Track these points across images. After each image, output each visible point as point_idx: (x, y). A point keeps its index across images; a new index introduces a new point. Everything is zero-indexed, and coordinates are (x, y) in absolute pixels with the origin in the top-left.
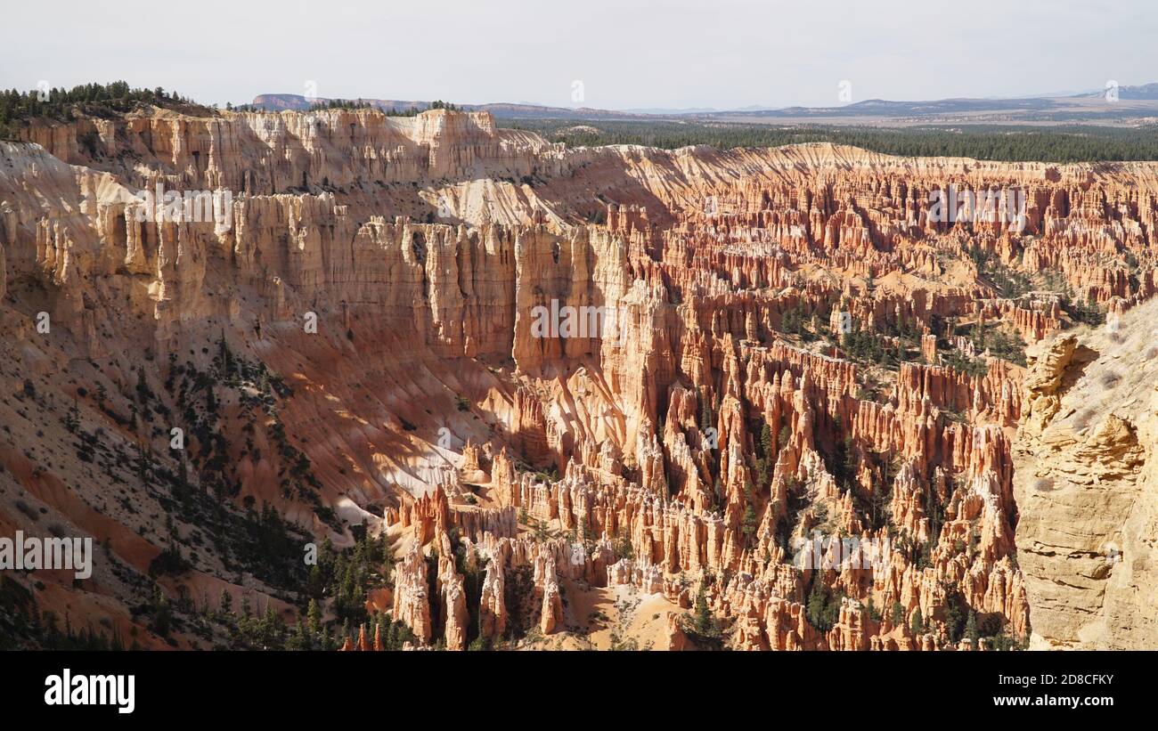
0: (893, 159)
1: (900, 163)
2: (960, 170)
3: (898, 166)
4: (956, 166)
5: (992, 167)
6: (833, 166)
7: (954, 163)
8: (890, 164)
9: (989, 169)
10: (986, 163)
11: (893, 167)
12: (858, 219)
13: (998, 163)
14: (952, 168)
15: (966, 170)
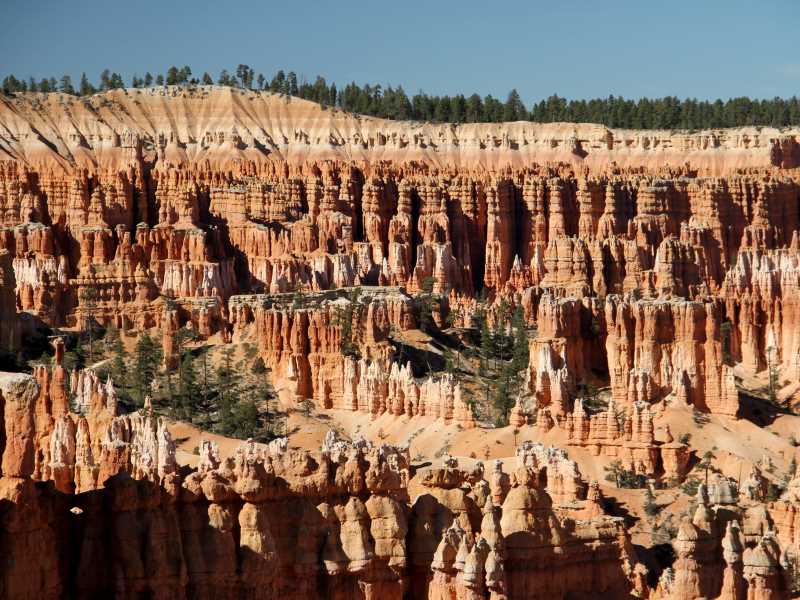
0: (391, 128)
1: (410, 135)
2: (565, 152)
3: (404, 145)
4: (555, 143)
5: (647, 143)
6: (227, 145)
7: (552, 135)
8: (384, 140)
9: (640, 149)
10: (633, 135)
11: (392, 147)
12: (197, 239)
13: (663, 135)
14: (546, 148)
15: (580, 152)
